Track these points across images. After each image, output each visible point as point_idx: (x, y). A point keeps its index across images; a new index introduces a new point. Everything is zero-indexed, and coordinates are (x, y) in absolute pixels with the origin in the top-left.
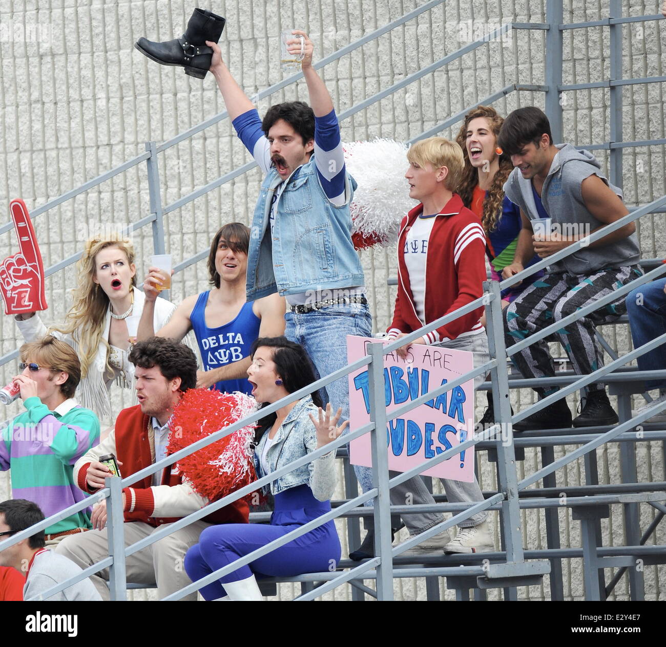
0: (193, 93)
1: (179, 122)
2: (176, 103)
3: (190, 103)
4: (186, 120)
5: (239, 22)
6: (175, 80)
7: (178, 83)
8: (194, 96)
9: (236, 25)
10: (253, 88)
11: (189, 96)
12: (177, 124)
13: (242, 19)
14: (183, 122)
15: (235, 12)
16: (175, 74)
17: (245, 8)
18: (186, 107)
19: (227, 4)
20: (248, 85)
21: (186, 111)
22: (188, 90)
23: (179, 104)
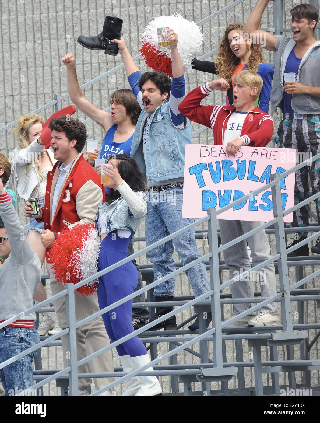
0: (61, 67)
1: (53, 83)
2: (52, 72)
3: (60, 72)
4: (58, 82)
5: (89, 27)
6: (51, 59)
7: (53, 60)
8: (62, 68)
9: (87, 29)
10: (97, 64)
11: (59, 68)
12: (52, 84)
13: (91, 25)
14: (56, 83)
15: (87, 21)
16: (51, 56)
17: (93, 19)
18: (58, 74)
19: (82, 17)
20: (95, 62)
21: (58, 77)
22: (59, 65)
23: (53, 73)
